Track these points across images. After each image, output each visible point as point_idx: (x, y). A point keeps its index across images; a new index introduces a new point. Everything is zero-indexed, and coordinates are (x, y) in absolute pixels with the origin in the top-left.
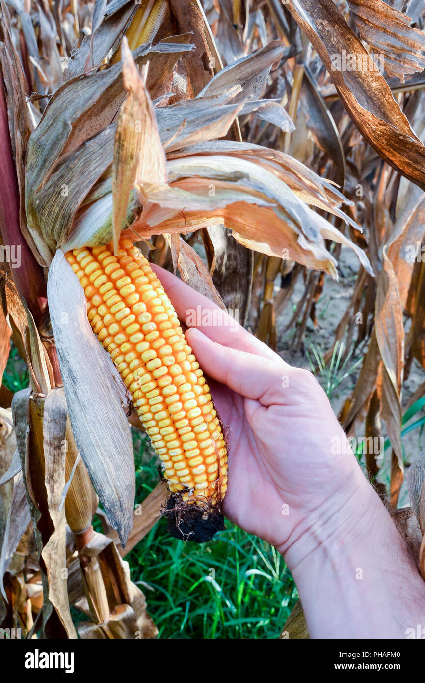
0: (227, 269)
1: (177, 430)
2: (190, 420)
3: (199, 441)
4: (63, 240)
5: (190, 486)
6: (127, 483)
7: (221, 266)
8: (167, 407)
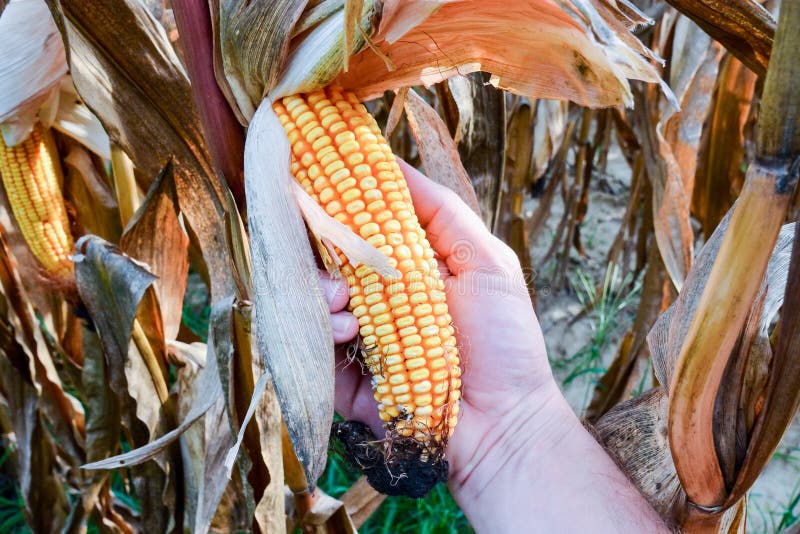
0: (474, 141)
1: (397, 330)
2: (417, 318)
3: (426, 348)
4: (274, 79)
5: (409, 409)
6: (323, 399)
7: (466, 136)
8: (387, 298)
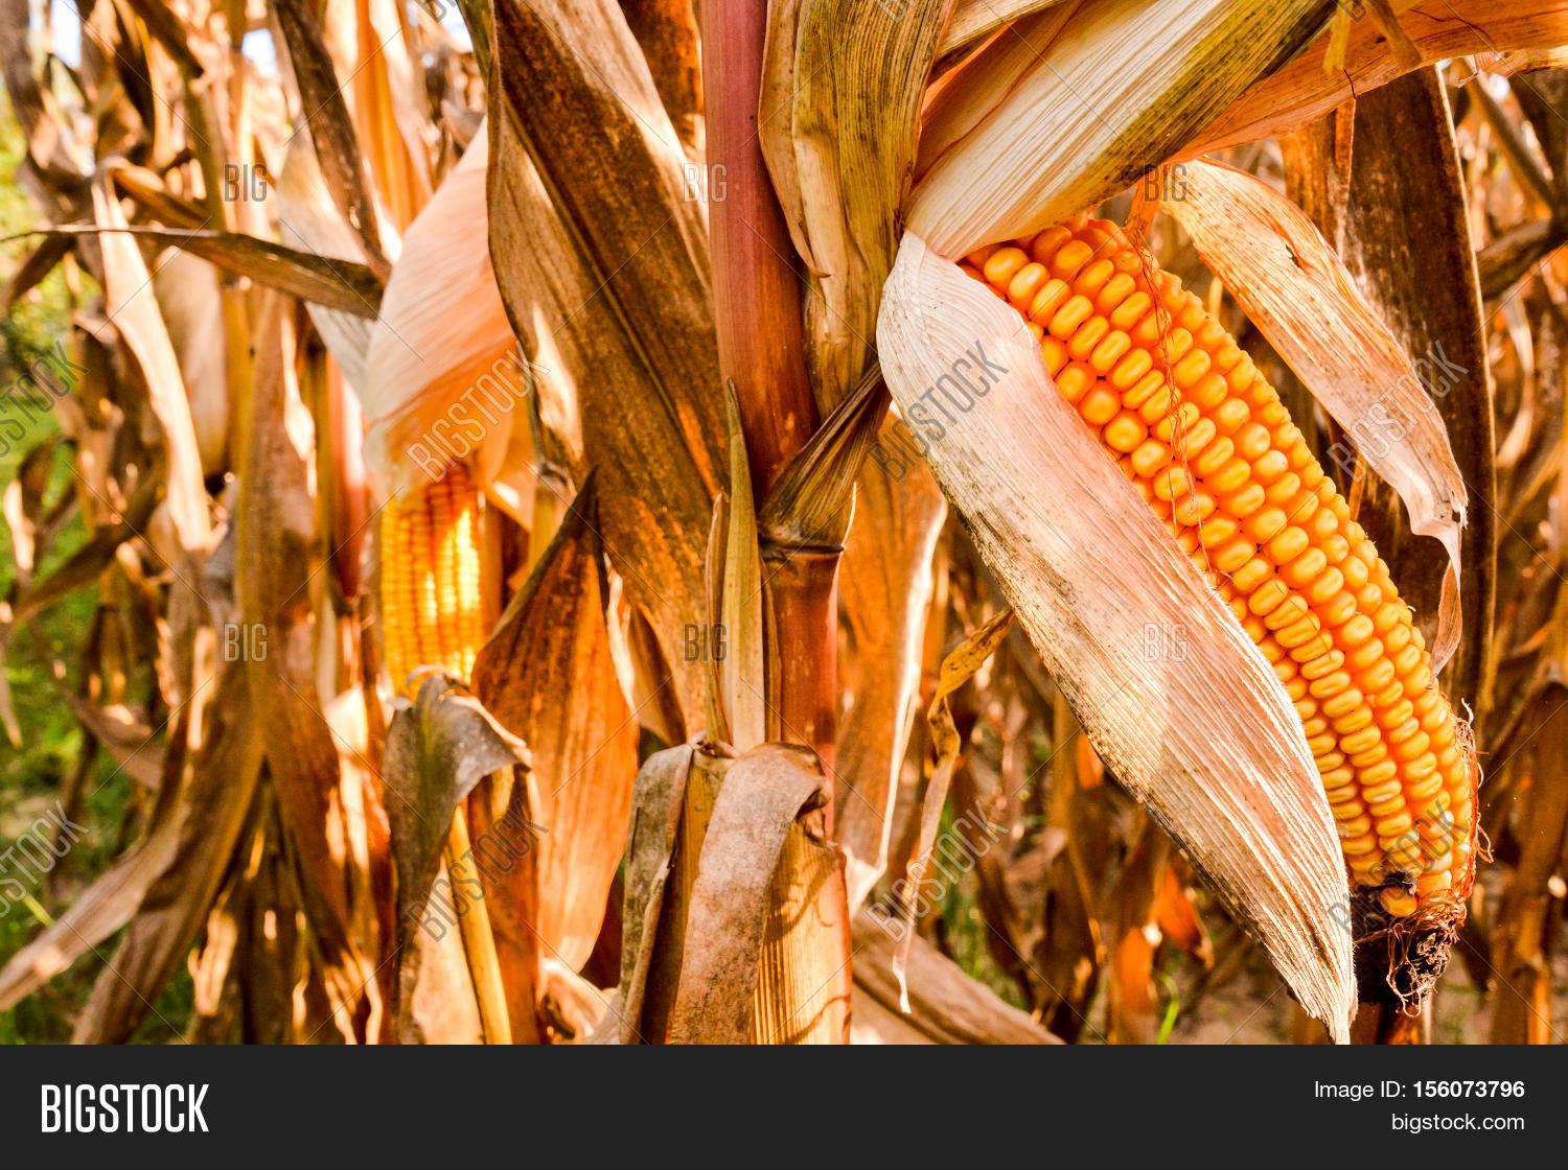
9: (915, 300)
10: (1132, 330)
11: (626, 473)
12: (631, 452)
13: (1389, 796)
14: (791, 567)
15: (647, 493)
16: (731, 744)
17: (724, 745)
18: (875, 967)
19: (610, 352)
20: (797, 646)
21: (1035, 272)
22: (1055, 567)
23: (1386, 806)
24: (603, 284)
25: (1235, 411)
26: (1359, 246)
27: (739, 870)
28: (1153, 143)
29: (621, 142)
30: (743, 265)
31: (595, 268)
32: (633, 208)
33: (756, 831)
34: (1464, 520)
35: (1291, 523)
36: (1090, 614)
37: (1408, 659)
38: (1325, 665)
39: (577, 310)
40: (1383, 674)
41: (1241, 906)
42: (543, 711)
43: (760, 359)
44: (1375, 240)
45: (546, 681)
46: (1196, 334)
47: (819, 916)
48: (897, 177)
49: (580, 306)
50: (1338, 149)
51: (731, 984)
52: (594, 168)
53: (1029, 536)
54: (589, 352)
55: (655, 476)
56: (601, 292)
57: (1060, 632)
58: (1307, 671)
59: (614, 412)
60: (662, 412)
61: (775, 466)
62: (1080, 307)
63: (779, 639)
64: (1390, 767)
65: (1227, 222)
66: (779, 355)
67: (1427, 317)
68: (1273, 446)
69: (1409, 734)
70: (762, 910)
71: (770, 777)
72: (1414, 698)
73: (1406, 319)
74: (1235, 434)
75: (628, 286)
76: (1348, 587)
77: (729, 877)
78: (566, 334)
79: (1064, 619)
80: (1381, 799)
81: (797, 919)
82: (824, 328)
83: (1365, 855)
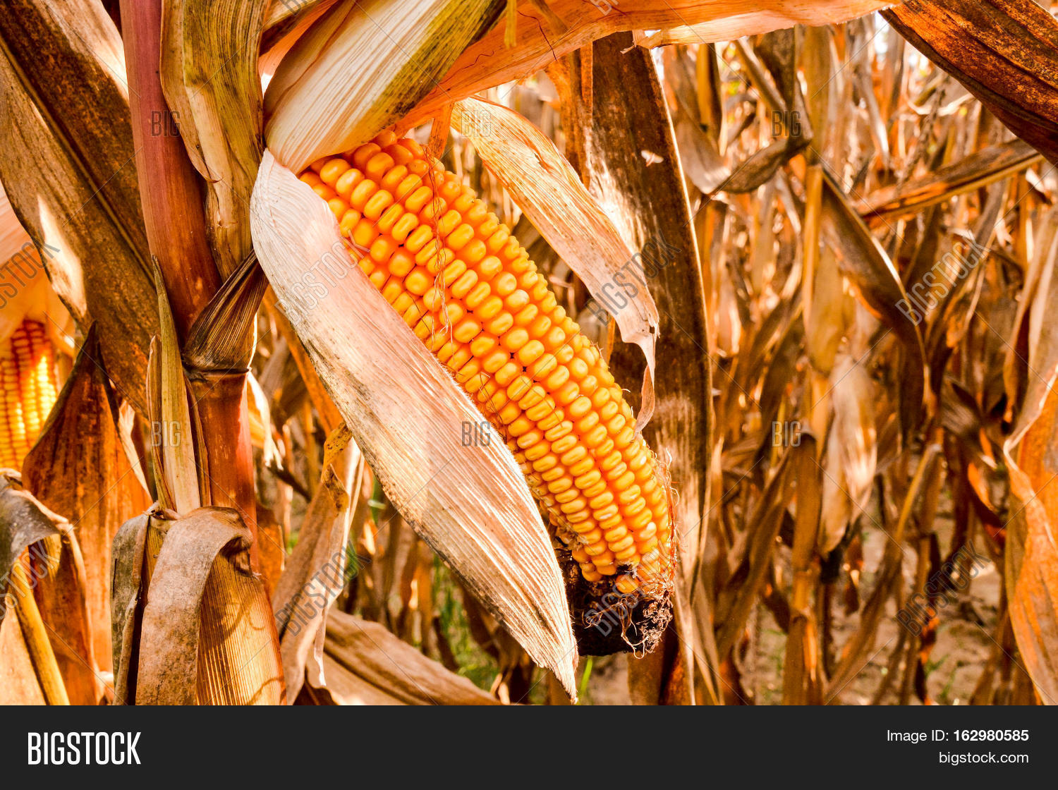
9: (265, 197)
10: (419, 213)
11: (123, 325)
12: (125, 309)
13: (610, 515)
14: (208, 384)
15: (138, 338)
16: (175, 510)
17: (170, 512)
18: (359, 656)
19: (105, 240)
20: (218, 439)
21: (353, 175)
22: (355, 375)
23: (609, 522)
24: (97, 191)
25: (492, 264)
26: (603, 153)
27: (177, 598)
28: (413, 87)
29: (102, 91)
30: (157, 175)
31: (91, 182)
32: (114, 138)
33: (189, 569)
34: (657, 332)
35: (531, 338)
36: (379, 406)
37: (617, 424)
38: (560, 430)
39: (77, 211)
40: (599, 434)
41: (487, 597)
42: (85, 496)
43: (173, 241)
44: (613, 150)
45: (85, 475)
46: (465, 215)
47: (251, 624)
48: (253, 112)
49: (80, 208)
50: (583, 89)
51: (176, 677)
52: (83, 110)
53: (339, 355)
54: (89, 240)
55: (144, 326)
56: (96, 197)
57: (361, 419)
58: (549, 435)
59: (110, 282)
60: (146, 281)
61: (191, 315)
62: (383, 197)
63: (204, 435)
64: (609, 496)
65: (497, 139)
66: (187, 237)
67: (652, 200)
68: (519, 287)
69: (619, 473)
70: (194, 624)
71: (200, 530)
72: (622, 450)
73: (638, 201)
74: (492, 280)
75: (114, 193)
76: (573, 378)
77: (169, 603)
78: (69, 229)
79: (363, 410)
80: (605, 517)
81: (234, 627)
82: (218, 218)
83: (601, 555)
